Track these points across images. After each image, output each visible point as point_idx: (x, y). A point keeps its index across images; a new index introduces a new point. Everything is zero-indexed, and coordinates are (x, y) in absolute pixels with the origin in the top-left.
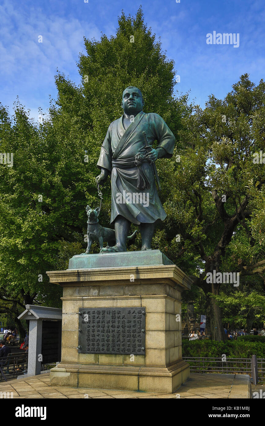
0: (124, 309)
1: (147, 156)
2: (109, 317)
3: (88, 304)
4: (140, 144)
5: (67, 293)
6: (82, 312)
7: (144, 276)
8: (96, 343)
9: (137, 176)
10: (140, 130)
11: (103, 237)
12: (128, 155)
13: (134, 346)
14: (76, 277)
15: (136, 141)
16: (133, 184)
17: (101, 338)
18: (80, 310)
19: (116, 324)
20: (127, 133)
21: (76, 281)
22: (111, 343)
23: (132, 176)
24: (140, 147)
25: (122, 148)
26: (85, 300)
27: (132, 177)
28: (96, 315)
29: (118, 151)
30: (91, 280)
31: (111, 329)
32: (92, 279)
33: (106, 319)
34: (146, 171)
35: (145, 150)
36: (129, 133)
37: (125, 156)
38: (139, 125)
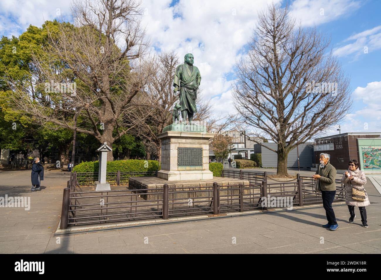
0: (195, 148)
2: (189, 151)
3: (182, 146)
5: (173, 140)
6: (179, 149)
8: (185, 162)
9: (193, 94)
10: (196, 75)
13: (199, 163)
14: (180, 134)
16: (191, 97)
17: (186, 160)
18: (178, 148)
19: (192, 154)
21: (179, 136)
22: (190, 162)
24: (196, 82)
25: (190, 81)
26: (181, 144)
28: (185, 151)
31: (190, 156)
33: (188, 152)
36: (193, 75)
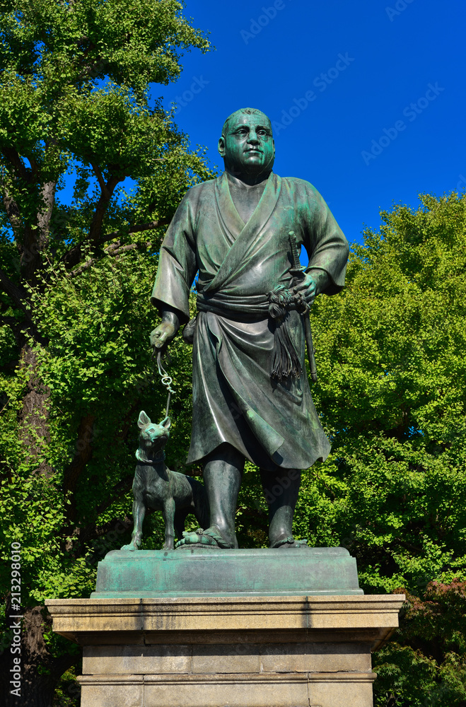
1: (295, 292)
3: (159, 698)
4: (281, 262)
7: (324, 622)
9: (269, 343)
10: (280, 226)
11: (174, 498)
12: (251, 288)
14: (133, 618)
15: (271, 255)
16: (258, 363)
20: (250, 231)
21: (133, 628)
23: (258, 340)
24: (281, 269)
25: (236, 266)
26: (154, 683)
27: (258, 345)
29: (224, 275)
30: (176, 628)
32: (180, 625)
34: (292, 331)
35: (290, 279)
36: (255, 230)
37: (245, 290)
38: (276, 213)
